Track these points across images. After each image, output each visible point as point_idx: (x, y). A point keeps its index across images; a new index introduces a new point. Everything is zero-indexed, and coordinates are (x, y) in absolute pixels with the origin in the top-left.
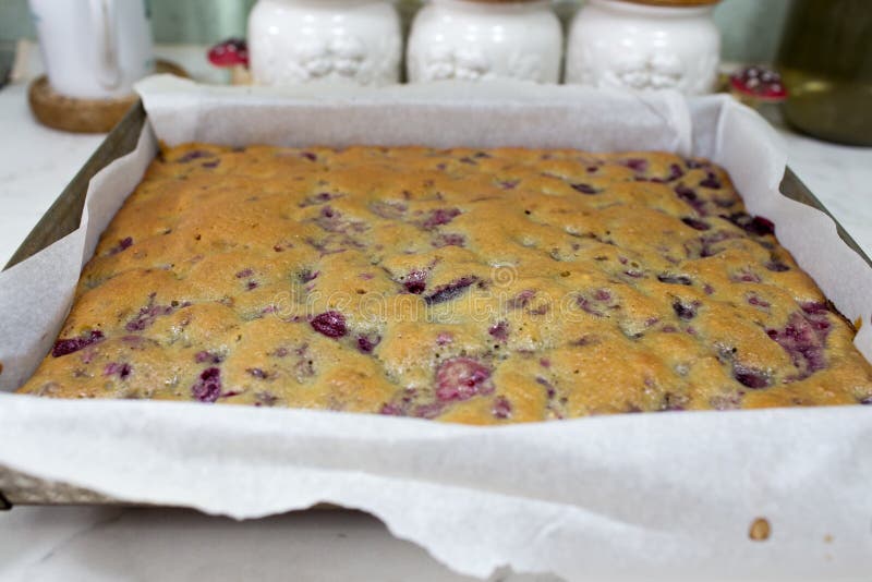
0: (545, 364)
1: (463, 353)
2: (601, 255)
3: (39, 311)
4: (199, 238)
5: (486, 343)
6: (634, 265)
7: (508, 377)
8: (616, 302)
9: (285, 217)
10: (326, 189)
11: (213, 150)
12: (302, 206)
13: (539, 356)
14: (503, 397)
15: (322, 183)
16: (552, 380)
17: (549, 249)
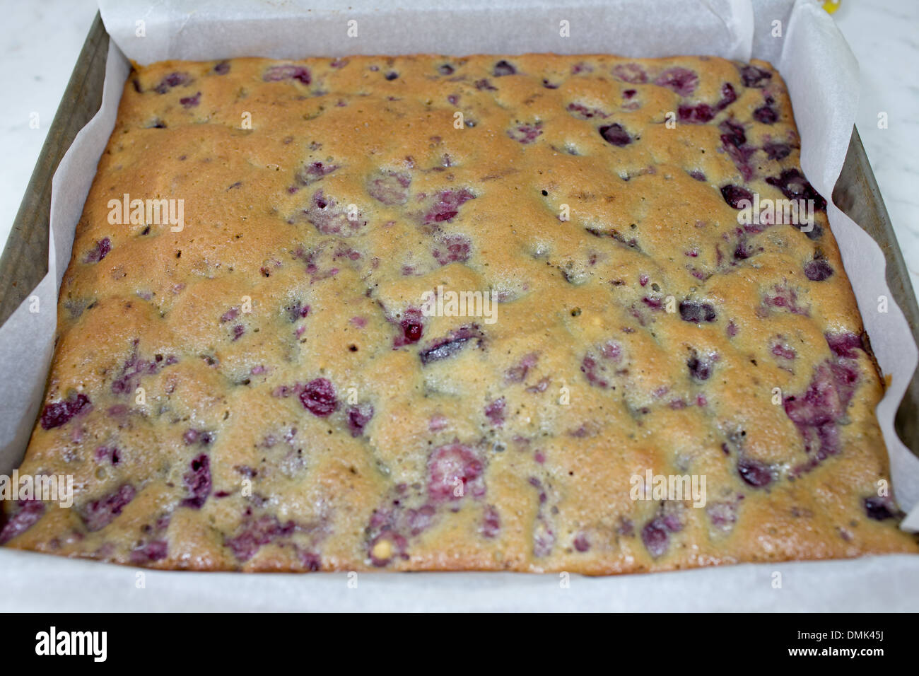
0: (540, 458)
1: (456, 440)
2: (619, 277)
3: (20, 383)
4: (179, 255)
5: (481, 428)
6: (655, 287)
7: (499, 478)
8: (624, 364)
9: (273, 213)
10: (319, 157)
11: (194, 71)
12: (292, 191)
13: (534, 447)
14: (493, 507)
15: (315, 146)
16: (546, 480)
17: (563, 262)
